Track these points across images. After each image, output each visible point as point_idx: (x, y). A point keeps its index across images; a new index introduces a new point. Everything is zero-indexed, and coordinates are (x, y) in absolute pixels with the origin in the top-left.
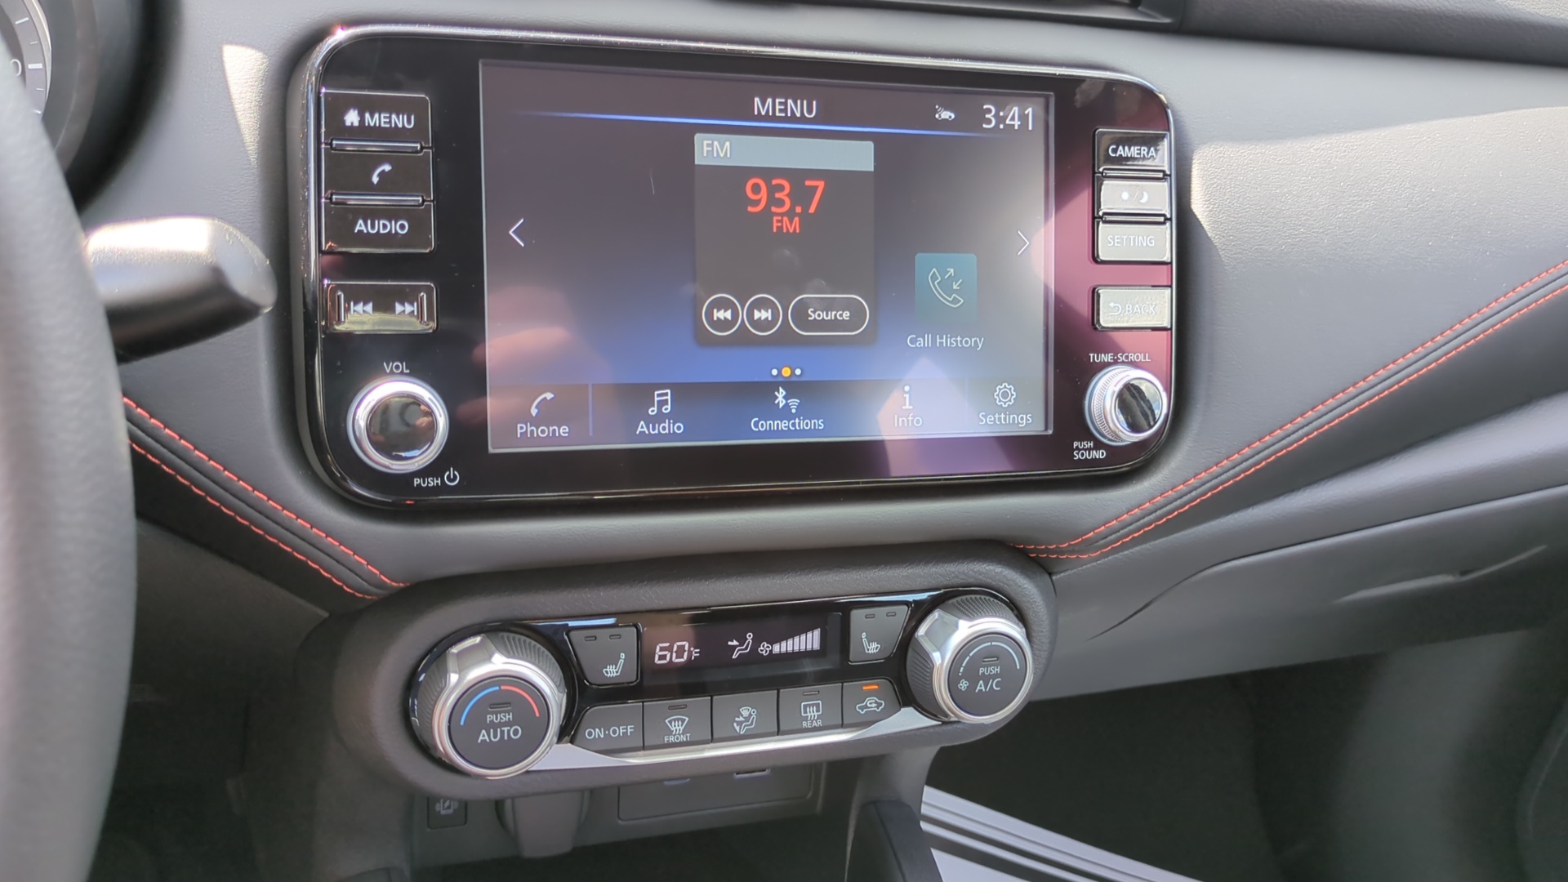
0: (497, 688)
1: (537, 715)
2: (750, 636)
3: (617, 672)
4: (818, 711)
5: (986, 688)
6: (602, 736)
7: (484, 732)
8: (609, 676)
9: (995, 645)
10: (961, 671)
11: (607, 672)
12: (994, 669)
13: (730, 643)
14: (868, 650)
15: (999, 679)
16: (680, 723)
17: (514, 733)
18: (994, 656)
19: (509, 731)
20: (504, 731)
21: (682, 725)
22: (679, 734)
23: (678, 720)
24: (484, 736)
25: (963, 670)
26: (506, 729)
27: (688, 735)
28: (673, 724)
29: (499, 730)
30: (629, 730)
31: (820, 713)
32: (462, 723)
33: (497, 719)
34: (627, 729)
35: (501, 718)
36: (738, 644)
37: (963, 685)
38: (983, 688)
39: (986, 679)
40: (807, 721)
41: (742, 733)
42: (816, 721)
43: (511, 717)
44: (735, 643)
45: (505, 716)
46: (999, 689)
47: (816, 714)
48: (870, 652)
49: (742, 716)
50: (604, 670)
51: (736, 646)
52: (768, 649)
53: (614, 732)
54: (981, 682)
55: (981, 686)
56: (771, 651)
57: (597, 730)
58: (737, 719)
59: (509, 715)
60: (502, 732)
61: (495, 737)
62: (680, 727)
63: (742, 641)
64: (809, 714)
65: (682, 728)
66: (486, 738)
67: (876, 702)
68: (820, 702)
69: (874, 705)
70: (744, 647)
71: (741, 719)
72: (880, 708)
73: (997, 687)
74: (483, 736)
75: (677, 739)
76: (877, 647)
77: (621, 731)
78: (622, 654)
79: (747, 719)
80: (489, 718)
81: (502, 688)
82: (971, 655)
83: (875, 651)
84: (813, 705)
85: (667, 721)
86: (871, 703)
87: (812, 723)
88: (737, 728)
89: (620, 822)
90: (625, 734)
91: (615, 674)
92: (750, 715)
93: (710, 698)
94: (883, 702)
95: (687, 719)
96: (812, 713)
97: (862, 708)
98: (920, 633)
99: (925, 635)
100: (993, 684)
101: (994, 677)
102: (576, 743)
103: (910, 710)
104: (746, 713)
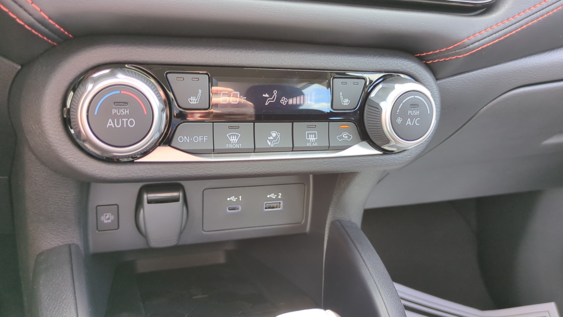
0: (119, 92)
1: (146, 113)
2: (275, 92)
3: (197, 101)
4: (315, 137)
5: (411, 124)
6: (188, 141)
7: (110, 120)
8: (192, 103)
9: (416, 98)
10: (398, 111)
11: (190, 100)
12: (416, 112)
13: (264, 95)
14: (343, 103)
15: (419, 119)
16: (236, 137)
17: (131, 123)
18: (414, 105)
19: (127, 121)
20: (124, 121)
21: (237, 138)
22: (235, 143)
23: (234, 135)
24: (110, 123)
25: (399, 111)
26: (125, 120)
27: (240, 144)
28: (231, 137)
29: (120, 120)
30: (205, 139)
31: (317, 138)
32: (96, 113)
33: (119, 112)
34: (203, 138)
35: (121, 112)
36: (268, 96)
37: (399, 120)
38: (410, 123)
39: (412, 117)
40: (309, 142)
41: (272, 146)
42: (314, 143)
43: (128, 112)
44: (267, 95)
45: (124, 111)
46: (418, 124)
47: (314, 139)
48: (344, 104)
49: (272, 136)
50: (189, 99)
51: (266, 98)
52: (286, 101)
53: (196, 139)
54: (409, 119)
55: (409, 122)
56: (288, 103)
57: (185, 137)
58: (269, 138)
59: (127, 110)
60: (123, 122)
61: (118, 124)
62: (236, 140)
63: (271, 95)
64: (310, 139)
65: (237, 140)
66: (112, 124)
67: (347, 135)
68: (316, 132)
69: (346, 137)
70: (272, 99)
71: (271, 138)
72: (350, 139)
73: (418, 123)
75: (234, 146)
76: (348, 102)
77: (200, 139)
78: (199, 90)
79: (275, 138)
80: (114, 111)
81: (122, 92)
82: (403, 102)
83: (347, 104)
84: (312, 134)
85: (227, 135)
87: (312, 143)
88: (269, 143)
89: (204, 232)
90: (202, 141)
91: (195, 103)
92: (277, 136)
93: (253, 123)
94: (351, 136)
95: (240, 135)
96: (312, 138)
97: (340, 138)
98: (373, 95)
99: (376, 95)
100: (416, 121)
101: (416, 117)
102: (173, 144)
103: (365, 143)
104: (274, 135)
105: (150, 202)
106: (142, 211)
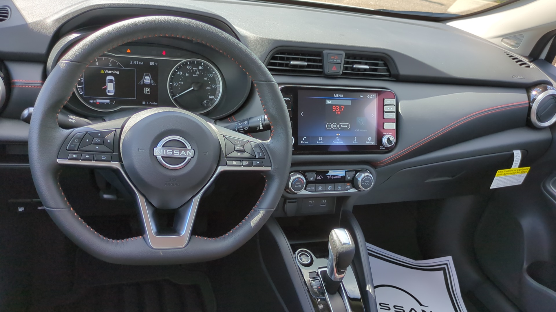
0: (298, 179)
1: (303, 184)
6: (310, 189)
10: (363, 181)
17: (300, 186)
18: (368, 179)
20: (298, 186)
23: (320, 187)
27: (322, 190)
31: (341, 188)
32: (293, 185)
33: (298, 184)
37: (363, 183)
40: (339, 189)
52: (333, 178)
53: (312, 188)
55: (366, 184)
68: (341, 186)
70: (329, 177)
74: (296, 186)
75: (320, 190)
78: (313, 177)
80: (296, 184)
82: (364, 179)
83: (350, 178)
86: (348, 187)
88: (329, 189)
89: (302, 212)
91: (312, 180)
93: (325, 184)
94: (350, 187)
98: (356, 176)
99: (357, 176)
100: (368, 183)
101: (368, 182)
102: (306, 190)
103: (354, 188)
104: (330, 187)
105: (289, 202)
106: (286, 205)
